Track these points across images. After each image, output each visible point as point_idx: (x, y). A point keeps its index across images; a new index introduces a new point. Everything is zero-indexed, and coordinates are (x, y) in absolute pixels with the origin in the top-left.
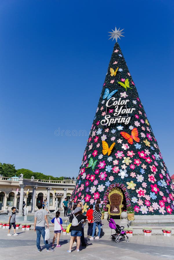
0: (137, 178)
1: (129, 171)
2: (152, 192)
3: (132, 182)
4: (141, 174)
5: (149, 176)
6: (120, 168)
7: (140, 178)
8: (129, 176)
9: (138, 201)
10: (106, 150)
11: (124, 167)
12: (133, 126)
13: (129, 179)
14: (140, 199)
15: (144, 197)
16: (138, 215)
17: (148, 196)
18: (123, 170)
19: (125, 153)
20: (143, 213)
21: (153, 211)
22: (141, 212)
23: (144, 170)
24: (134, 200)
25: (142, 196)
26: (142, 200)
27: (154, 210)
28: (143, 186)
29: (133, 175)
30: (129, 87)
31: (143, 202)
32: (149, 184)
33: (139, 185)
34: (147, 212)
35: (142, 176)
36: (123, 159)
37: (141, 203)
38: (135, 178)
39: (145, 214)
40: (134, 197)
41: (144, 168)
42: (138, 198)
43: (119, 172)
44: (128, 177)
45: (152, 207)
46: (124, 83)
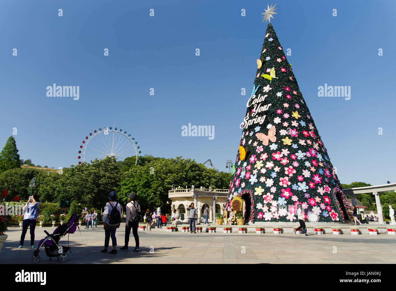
0: (266, 182)
1: (259, 175)
2: (282, 197)
3: (260, 187)
4: (271, 178)
5: (281, 179)
6: (252, 173)
7: (270, 183)
8: (259, 181)
9: (263, 207)
10: (243, 156)
11: (255, 172)
12: (271, 124)
13: (258, 184)
14: (265, 205)
15: (270, 202)
16: (261, 221)
17: (276, 201)
18: (254, 175)
19: (258, 157)
20: (266, 219)
21: (278, 218)
22: (265, 218)
23: (276, 174)
24: (259, 206)
25: (268, 202)
26: (267, 206)
27: (279, 216)
28: (271, 191)
29: (262, 179)
30: (275, 77)
31: (268, 208)
32: (279, 188)
33: (267, 190)
34: (272, 218)
35: (272, 180)
36: (255, 163)
37: (265, 209)
38: (265, 183)
39: (268, 221)
40: (259, 203)
41: (276, 171)
42: (263, 204)
43: (250, 178)
44: (257, 183)
45: (278, 213)
46: (269, 74)
